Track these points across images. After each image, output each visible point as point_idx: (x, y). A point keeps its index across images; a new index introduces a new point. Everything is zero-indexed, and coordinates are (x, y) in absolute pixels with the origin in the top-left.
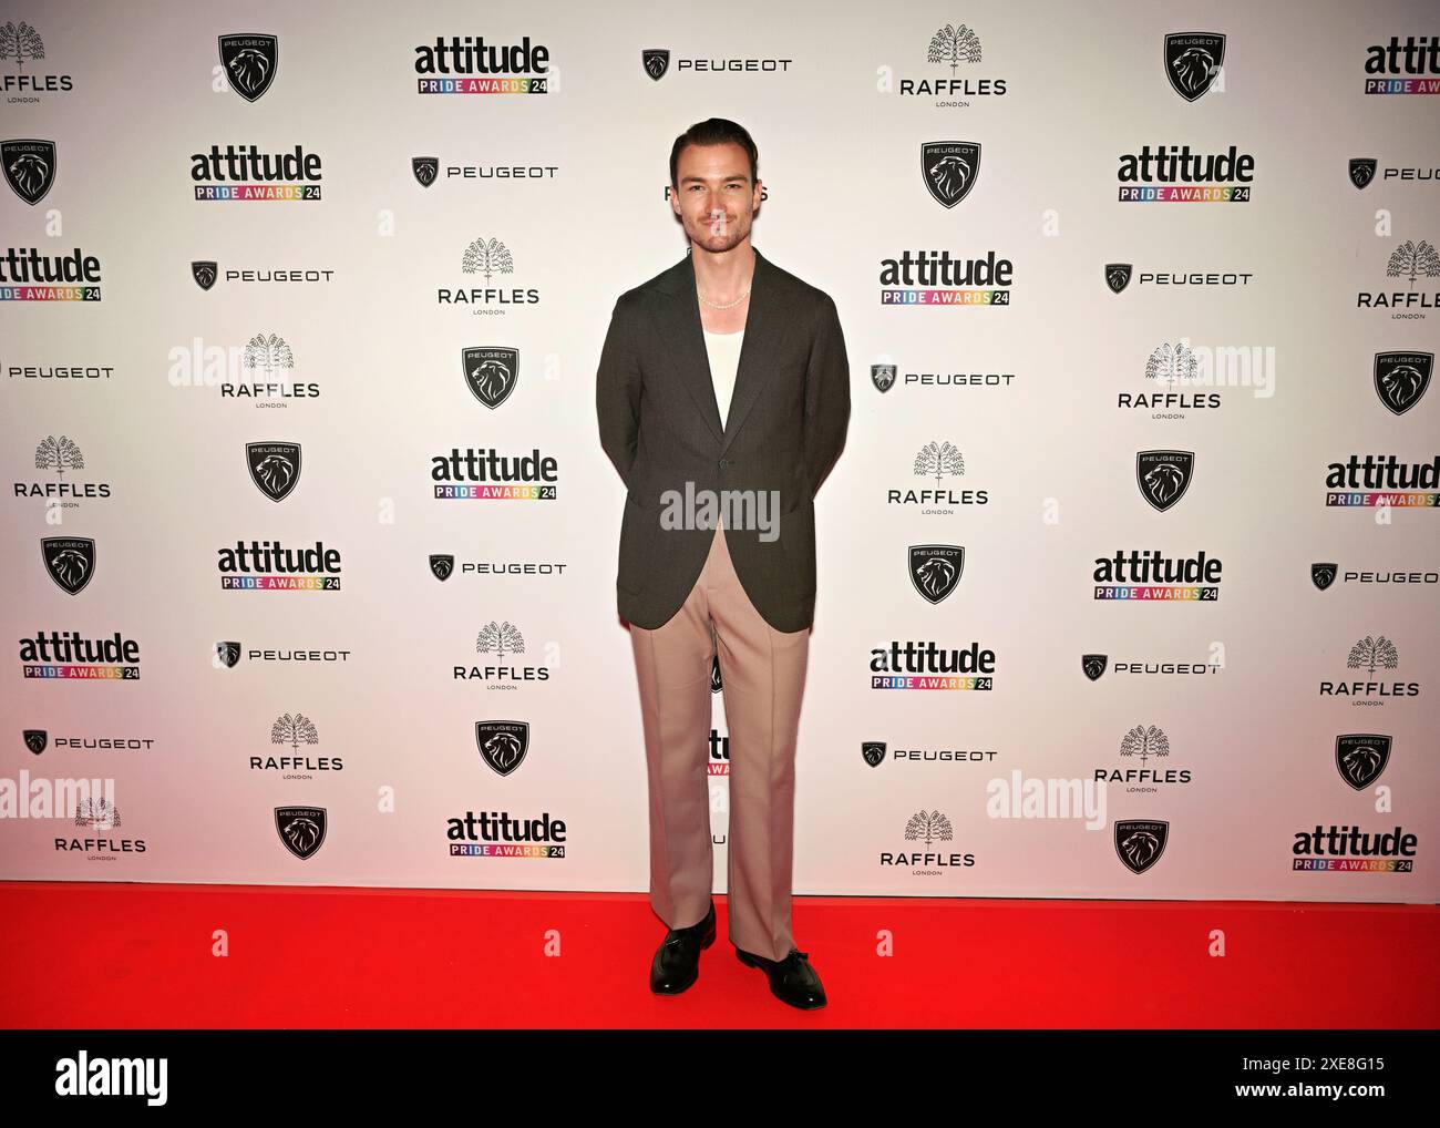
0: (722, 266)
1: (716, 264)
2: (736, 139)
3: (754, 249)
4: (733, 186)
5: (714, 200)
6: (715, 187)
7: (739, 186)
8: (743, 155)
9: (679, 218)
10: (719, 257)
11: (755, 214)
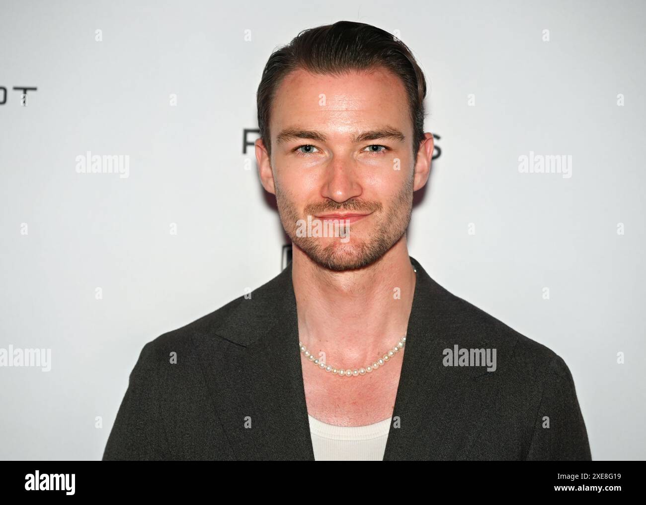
0: (350, 294)
1: (337, 289)
2: (386, 60)
3: (414, 263)
4: (375, 148)
5: (340, 173)
6: (341, 150)
7: (387, 148)
8: (397, 91)
9: (271, 200)
10: (344, 279)
11: (419, 197)
